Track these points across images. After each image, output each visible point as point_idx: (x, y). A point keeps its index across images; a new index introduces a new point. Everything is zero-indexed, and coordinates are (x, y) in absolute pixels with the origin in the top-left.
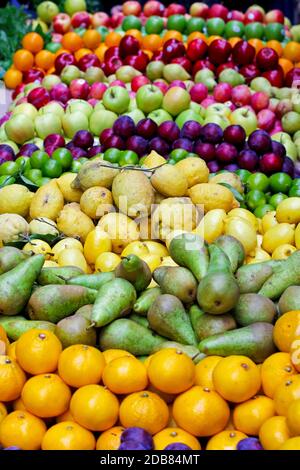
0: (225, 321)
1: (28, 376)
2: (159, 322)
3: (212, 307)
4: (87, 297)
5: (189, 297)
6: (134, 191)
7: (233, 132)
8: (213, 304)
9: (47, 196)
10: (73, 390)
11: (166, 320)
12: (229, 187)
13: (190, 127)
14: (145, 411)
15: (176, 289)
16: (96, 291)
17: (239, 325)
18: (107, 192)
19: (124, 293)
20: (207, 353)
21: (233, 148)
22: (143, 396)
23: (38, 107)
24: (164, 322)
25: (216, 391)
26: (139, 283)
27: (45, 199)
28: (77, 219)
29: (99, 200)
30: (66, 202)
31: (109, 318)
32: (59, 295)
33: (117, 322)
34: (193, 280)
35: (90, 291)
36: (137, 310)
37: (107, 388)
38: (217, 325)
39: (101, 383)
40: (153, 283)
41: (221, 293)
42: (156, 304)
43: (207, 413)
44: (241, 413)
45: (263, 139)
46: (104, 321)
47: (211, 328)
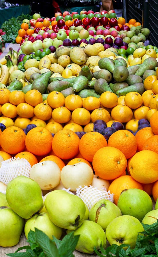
0: (124, 84)
1: (53, 109)
2: (99, 88)
3: (120, 78)
4: (69, 85)
5: (109, 79)
6: (78, 54)
7: (108, 40)
8: (120, 77)
9: (45, 61)
10: (71, 111)
11: (102, 87)
12: (113, 52)
13: (92, 40)
14: (101, 114)
15: (103, 77)
16: (72, 83)
17: (129, 85)
18: (68, 57)
19: (84, 80)
20: (120, 95)
21: (109, 45)
22: (100, 109)
23: (33, 42)
24: (101, 88)
25: (127, 106)
26: (89, 77)
27: (44, 62)
28: (58, 67)
29: (65, 59)
30: (52, 63)
31: (80, 89)
32: (59, 84)
33: (83, 90)
34: (109, 73)
35: (70, 83)
36: (90, 85)
37: (85, 108)
38: (122, 85)
39: (82, 107)
40: (93, 78)
41: (122, 72)
42: (97, 82)
43: (125, 112)
44: (137, 112)
45: (120, 41)
46: (78, 90)
47: (119, 87)
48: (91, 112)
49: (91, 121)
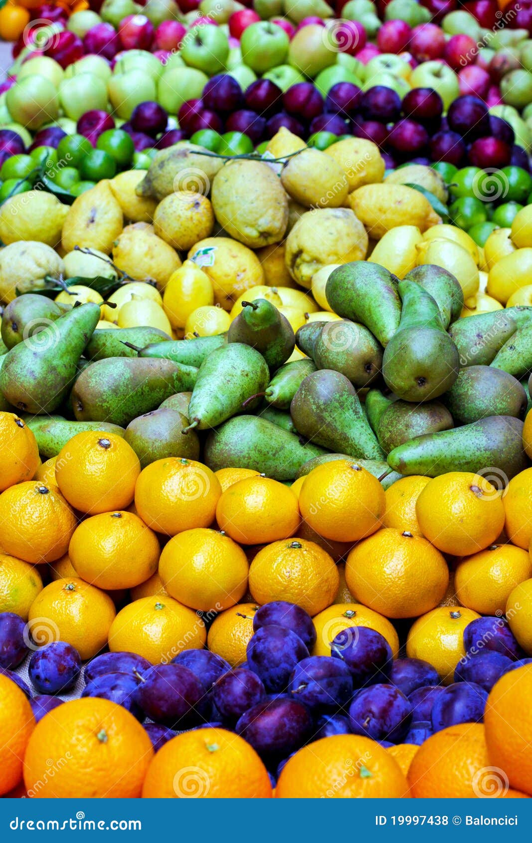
0: (432, 415)
1: (80, 515)
2: (313, 419)
3: (412, 387)
4: (179, 379)
5: (366, 375)
6: (252, 197)
7: (421, 100)
8: (413, 382)
9: (94, 211)
10: (163, 539)
11: (326, 414)
12: (422, 190)
13: (342, 94)
14: (296, 574)
15: (341, 361)
16: (193, 370)
17: (459, 421)
18: (204, 201)
19: (248, 369)
20: (404, 470)
21: (421, 128)
22: (293, 547)
23: (64, 63)
24: (321, 419)
25: (424, 537)
26: (273, 352)
27: (89, 215)
28: (150, 249)
29: (189, 214)
30: (127, 221)
31: (221, 414)
32: (127, 375)
33: (237, 421)
34: (371, 343)
35: (184, 368)
36: (273, 398)
37: (226, 535)
38: (419, 421)
39: (214, 525)
40: (297, 355)
41: (428, 362)
42: (306, 386)
43: (409, 575)
44: (468, 574)
45: (475, 111)
46: (214, 418)
47: (407, 426)
48: (250, 550)
49: (246, 596)
